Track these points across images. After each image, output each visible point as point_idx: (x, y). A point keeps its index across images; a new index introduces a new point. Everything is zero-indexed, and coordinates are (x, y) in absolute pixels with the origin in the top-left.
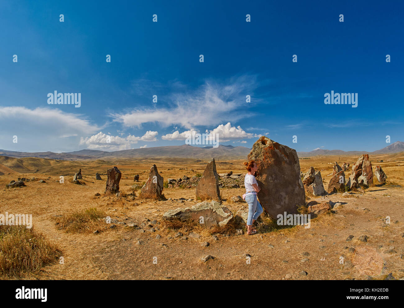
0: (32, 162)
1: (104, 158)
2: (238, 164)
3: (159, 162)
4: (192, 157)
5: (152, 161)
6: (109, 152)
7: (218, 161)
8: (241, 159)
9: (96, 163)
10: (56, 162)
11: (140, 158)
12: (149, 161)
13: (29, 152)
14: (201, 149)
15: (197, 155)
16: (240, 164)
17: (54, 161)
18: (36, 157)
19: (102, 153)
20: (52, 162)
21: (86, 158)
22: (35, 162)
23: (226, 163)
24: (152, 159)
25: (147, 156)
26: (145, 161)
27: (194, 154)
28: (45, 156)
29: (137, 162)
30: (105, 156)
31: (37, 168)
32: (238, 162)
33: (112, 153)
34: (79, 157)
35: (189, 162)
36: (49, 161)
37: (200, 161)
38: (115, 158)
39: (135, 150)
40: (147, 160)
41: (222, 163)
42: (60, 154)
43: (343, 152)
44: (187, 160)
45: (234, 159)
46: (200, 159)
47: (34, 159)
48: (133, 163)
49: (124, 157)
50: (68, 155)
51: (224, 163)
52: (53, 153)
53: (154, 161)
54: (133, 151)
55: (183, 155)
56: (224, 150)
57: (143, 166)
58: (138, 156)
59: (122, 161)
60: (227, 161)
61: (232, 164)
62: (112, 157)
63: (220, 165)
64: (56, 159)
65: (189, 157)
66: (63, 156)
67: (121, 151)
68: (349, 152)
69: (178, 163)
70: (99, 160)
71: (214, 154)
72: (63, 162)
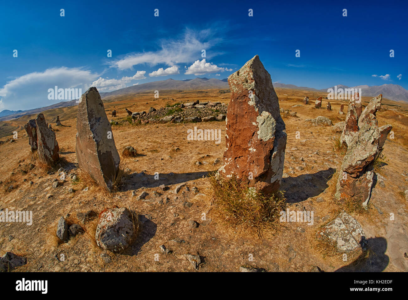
0: (50, 113)
1: (106, 98)
2: (211, 93)
3: (149, 94)
4: (175, 89)
5: (143, 94)
7: (196, 90)
8: (213, 88)
12: (141, 95)
13: (46, 106)
14: (182, 82)
15: (179, 87)
16: (213, 92)
19: (103, 94)
22: (52, 113)
23: (202, 92)
24: (143, 93)
25: (139, 91)
26: (138, 96)
27: (177, 86)
28: (59, 106)
29: (131, 97)
30: (106, 96)
31: (54, 117)
32: (212, 91)
33: (111, 93)
35: (173, 93)
36: (62, 109)
37: (182, 91)
38: (113, 96)
39: (129, 88)
40: (139, 94)
41: (199, 92)
42: (71, 101)
43: (296, 86)
44: (171, 91)
45: (208, 88)
46: (182, 90)
47: (50, 110)
48: (128, 98)
49: (121, 95)
51: (201, 92)
53: (145, 94)
55: (168, 87)
56: (200, 81)
57: (136, 99)
58: (132, 92)
59: (119, 98)
60: (203, 90)
61: (207, 92)
62: (111, 96)
63: (197, 94)
64: (68, 106)
65: (173, 89)
67: (118, 90)
68: (301, 87)
69: (164, 94)
71: (192, 85)
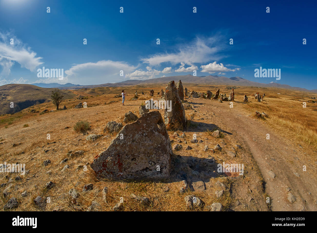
1: (140, 84)
4: (193, 83)
6: (143, 80)
7: (209, 85)
8: (223, 84)
9: (135, 87)
10: (113, 88)
11: (161, 83)
15: (196, 81)
17: (112, 88)
18: (101, 86)
19: (139, 81)
20: (110, 88)
21: (129, 84)
23: (213, 87)
28: (106, 86)
29: (159, 86)
31: (103, 92)
32: (221, 87)
33: (145, 81)
34: (125, 84)
37: (198, 85)
38: (146, 84)
39: (158, 79)
40: (165, 84)
41: (211, 87)
42: (114, 84)
44: (189, 84)
45: (218, 84)
46: (197, 84)
47: (101, 88)
48: (157, 86)
50: (119, 84)
52: (110, 84)
54: (156, 79)
58: (160, 82)
59: (150, 85)
61: (217, 88)
62: (145, 83)
63: (209, 88)
64: (112, 87)
65: (191, 82)
66: (116, 85)
67: (150, 80)
70: (137, 85)
71: (206, 81)
72: (117, 88)
